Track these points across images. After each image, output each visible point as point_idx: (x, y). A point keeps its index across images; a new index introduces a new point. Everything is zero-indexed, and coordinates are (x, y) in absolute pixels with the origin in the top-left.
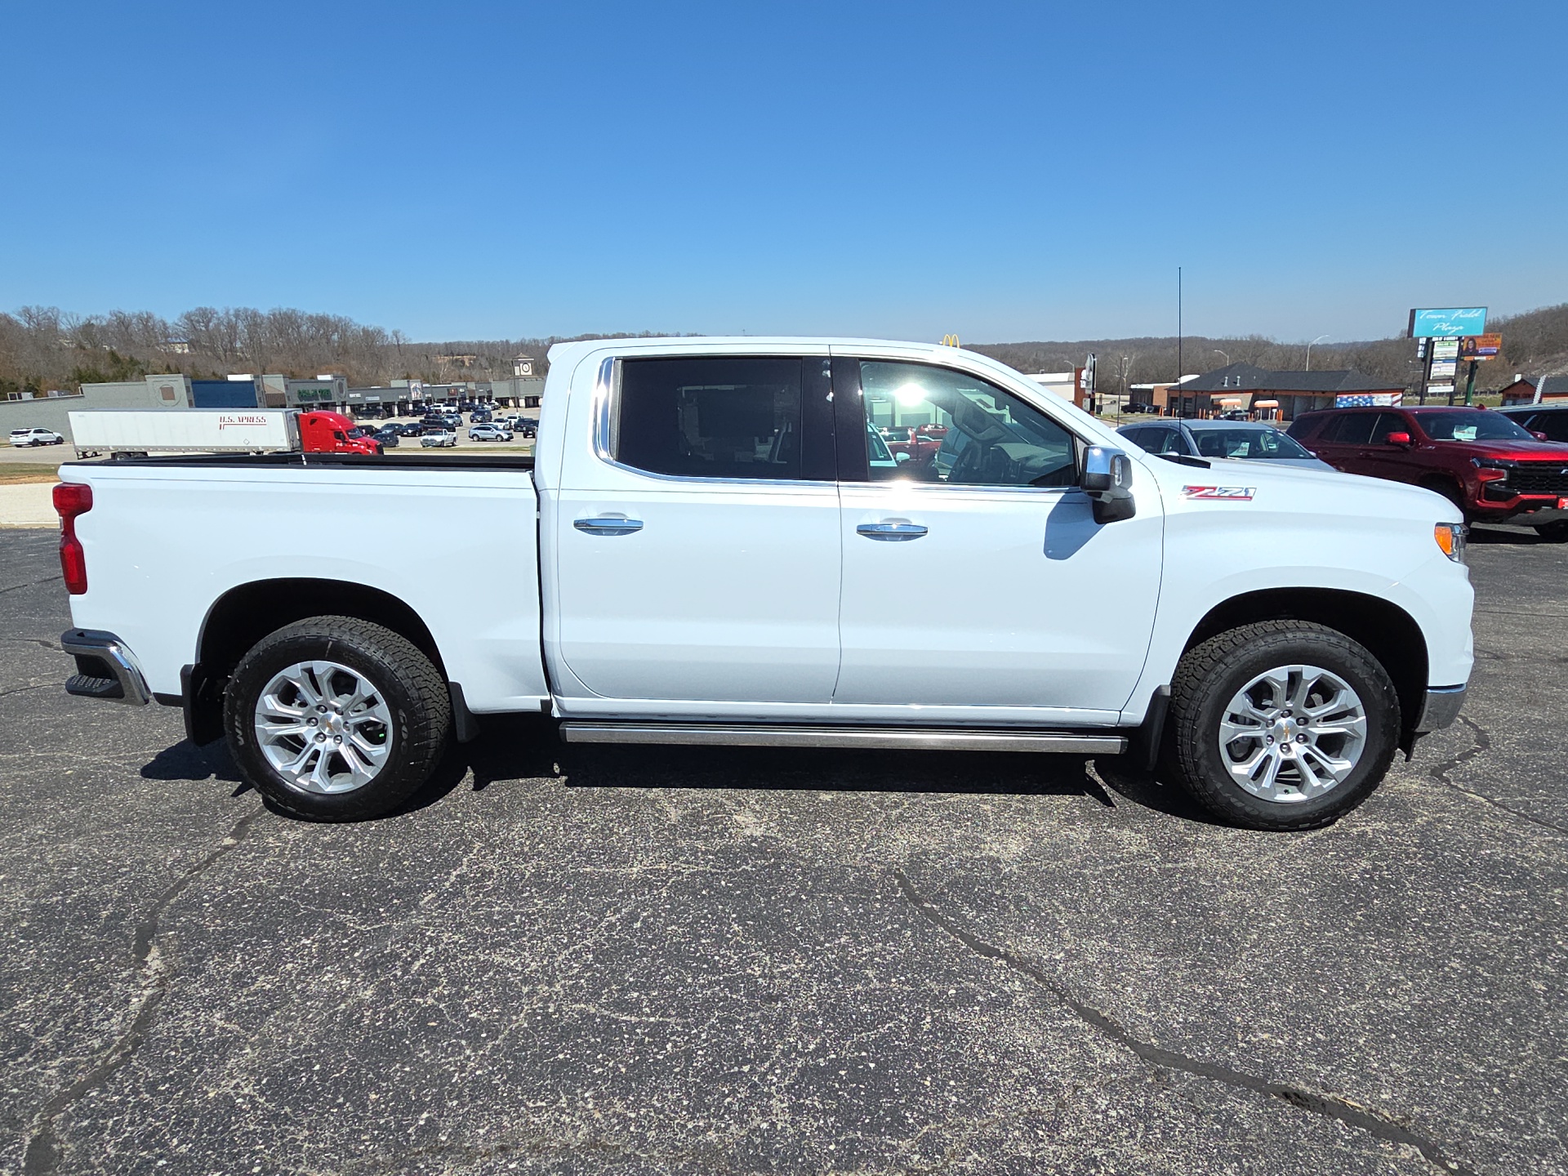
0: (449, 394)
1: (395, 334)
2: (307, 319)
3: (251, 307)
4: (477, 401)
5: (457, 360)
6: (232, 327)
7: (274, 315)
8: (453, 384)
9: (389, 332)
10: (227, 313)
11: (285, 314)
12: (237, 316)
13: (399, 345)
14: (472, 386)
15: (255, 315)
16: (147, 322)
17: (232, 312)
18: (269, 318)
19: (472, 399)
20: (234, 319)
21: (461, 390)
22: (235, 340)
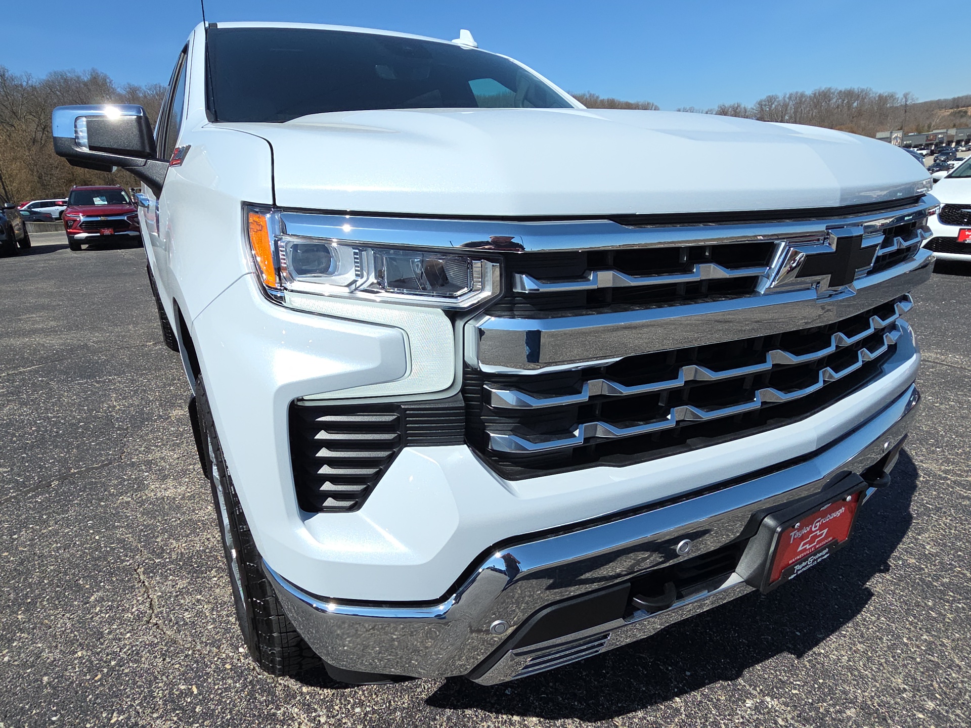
0: (927, 140)
1: (906, 96)
2: (838, 93)
3: (800, 91)
4: (953, 145)
5: (960, 111)
6: (786, 106)
7: (815, 94)
8: (934, 132)
9: (900, 95)
10: (784, 97)
11: (823, 92)
12: (790, 98)
13: (906, 104)
14: (952, 132)
15: (802, 95)
16: (737, 108)
17: (787, 96)
18: (810, 97)
19: (949, 143)
20: (787, 100)
21: (940, 136)
22: (785, 115)
